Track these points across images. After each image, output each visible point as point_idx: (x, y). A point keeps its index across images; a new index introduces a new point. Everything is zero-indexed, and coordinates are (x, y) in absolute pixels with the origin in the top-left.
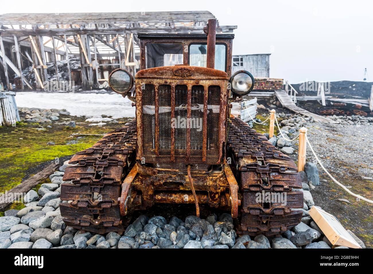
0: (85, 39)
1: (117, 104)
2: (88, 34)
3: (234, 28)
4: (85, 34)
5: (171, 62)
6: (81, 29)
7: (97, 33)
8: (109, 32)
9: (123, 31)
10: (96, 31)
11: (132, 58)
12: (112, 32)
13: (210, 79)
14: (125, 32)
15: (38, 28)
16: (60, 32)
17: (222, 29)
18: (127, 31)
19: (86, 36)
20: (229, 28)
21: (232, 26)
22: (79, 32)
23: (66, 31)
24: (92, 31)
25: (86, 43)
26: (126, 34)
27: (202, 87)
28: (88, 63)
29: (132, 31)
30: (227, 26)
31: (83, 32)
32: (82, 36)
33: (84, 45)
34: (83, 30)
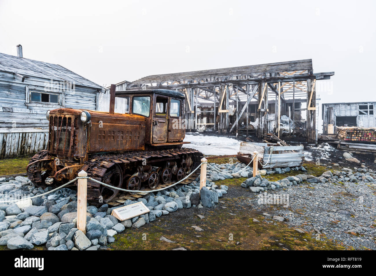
0: (190, 91)
1: (193, 143)
2: (192, 87)
3: (330, 74)
4: (190, 87)
5: (260, 109)
6: (188, 84)
7: (199, 87)
8: (208, 85)
9: (219, 83)
10: (199, 85)
11: (224, 106)
12: (210, 85)
13: (68, 115)
14: (221, 85)
15: (161, 85)
16: (174, 87)
17: (315, 76)
18: (222, 84)
19: (191, 89)
20: (324, 75)
21: (328, 73)
22: (187, 86)
23: (178, 86)
24: (195, 85)
25: (190, 95)
26: (221, 86)
27: (66, 118)
28: (191, 110)
29: (226, 83)
30: (322, 73)
31: (189, 86)
32: (188, 89)
33: (189, 96)
34: (190, 85)
